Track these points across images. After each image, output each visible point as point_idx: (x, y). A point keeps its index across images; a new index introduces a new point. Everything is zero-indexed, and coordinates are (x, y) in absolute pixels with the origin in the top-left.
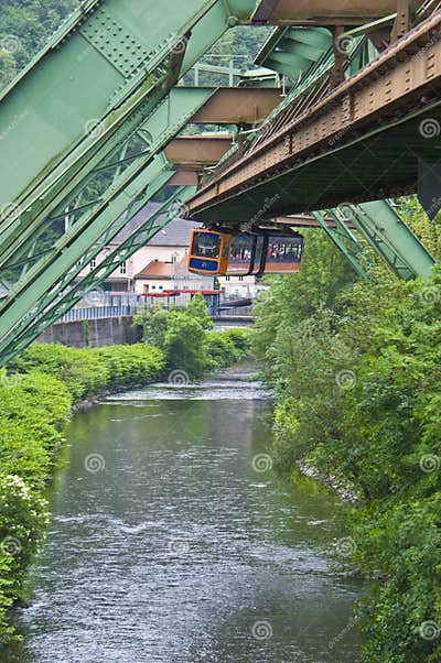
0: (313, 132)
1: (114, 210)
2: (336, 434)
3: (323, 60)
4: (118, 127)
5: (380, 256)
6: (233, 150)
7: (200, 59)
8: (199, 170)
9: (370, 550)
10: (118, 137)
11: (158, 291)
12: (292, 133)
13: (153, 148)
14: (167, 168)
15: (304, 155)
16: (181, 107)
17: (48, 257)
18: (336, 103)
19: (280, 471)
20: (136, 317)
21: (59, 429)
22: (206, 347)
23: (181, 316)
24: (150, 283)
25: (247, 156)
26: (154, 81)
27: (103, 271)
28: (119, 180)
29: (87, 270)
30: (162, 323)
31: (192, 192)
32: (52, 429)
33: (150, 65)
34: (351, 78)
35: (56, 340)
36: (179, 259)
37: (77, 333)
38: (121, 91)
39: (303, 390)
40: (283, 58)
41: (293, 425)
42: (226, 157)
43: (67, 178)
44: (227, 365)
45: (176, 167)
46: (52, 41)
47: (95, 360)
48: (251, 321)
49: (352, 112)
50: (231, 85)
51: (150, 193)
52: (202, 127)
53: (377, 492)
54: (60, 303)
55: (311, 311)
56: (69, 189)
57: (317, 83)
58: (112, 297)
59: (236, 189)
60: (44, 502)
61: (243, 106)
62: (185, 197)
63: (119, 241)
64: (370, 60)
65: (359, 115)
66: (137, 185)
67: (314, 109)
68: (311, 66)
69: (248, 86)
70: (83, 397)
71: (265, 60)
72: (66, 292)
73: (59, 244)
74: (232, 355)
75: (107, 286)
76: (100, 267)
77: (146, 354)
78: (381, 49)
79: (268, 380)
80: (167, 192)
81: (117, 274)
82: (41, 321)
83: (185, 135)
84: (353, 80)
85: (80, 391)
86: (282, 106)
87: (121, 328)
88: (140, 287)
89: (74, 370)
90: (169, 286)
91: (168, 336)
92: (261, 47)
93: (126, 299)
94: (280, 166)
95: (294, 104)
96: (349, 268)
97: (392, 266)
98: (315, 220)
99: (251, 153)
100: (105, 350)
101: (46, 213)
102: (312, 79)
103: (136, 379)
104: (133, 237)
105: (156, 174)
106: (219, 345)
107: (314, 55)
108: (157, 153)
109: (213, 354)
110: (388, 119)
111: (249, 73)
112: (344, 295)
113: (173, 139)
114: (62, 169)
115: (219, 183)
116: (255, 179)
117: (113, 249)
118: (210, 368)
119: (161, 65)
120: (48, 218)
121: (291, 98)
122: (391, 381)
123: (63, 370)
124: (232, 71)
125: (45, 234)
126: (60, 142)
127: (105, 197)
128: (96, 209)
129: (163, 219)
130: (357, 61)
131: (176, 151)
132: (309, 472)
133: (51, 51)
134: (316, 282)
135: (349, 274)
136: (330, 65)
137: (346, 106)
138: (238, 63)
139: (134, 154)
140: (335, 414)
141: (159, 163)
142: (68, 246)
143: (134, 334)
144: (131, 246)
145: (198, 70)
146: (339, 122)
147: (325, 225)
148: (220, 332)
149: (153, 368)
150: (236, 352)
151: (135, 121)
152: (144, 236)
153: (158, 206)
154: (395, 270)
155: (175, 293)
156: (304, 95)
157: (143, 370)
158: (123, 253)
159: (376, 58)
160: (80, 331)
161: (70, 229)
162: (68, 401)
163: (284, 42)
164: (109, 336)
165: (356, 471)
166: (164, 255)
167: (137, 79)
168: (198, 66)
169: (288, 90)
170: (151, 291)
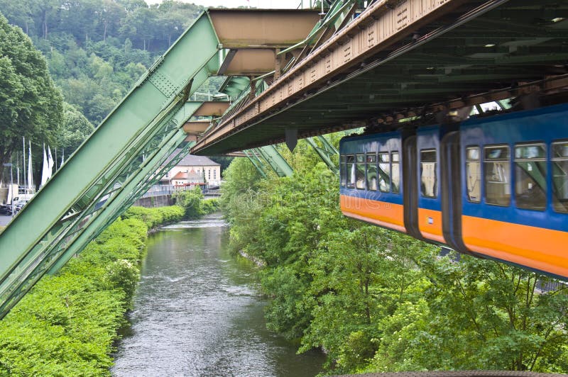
0: (243, 118)
1: (163, 152)
2: (254, 240)
3: (246, 90)
4: (165, 117)
5: (271, 168)
6: (211, 126)
7: (196, 90)
8: (197, 135)
9: (271, 287)
10: (165, 122)
11: (181, 184)
12: (235, 118)
13: (178, 126)
14: (184, 134)
15: (240, 127)
16: (189, 109)
17: (137, 171)
18: (252, 106)
19: (232, 256)
20: (173, 195)
21: (143, 241)
22: (201, 207)
23: (191, 194)
24: (178, 181)
25: (217, 128)
26: (179, 99)
27: (159, 177)
28: (165, 139)
29: (152, 177)
30: (184, 197)
31: (194, 144)
32: (140, 241)
33: (177, 92)
34: (258, 96)
35: (141, 205)
36: (189, 171)
37: (149, 202)
38: (165, 103)
39: (242, 223)
40: (229, 89)
41: (237, 236)
42: (208, 129)
43: (144, 139)
44: (210, 213)
45: (188, 134)
46: (137, 84)
47: (157, 212)
48: (220, 195)
49: (259, 110)
50: (209, 100)
51: (177, 145)
52: (197, 117)
53: (271, 263)
54: (141, 190)
55: (244, 191)
56: (145, 143)
57: (244, 99)
58: (163, 188)
59: (213, 142)
60: (138, 270)
61: (214, 109)
62: (191, 146)
63: (165, 164)
64: (265, 89)
65: (262, 110)
66: (172, 142)
67: (244, 108)
68: (241, 92)
69: (216, 101)
70: (152, 228)
71: (223, 90)
72: (144, 185)
73: (141, 166)
74: (211, 209)
75: (161, 182)
76: (157, 175)
77: (177, 210)
78: (269, 85)
79: (226, 218)
80: (184, 144)
81: (164, 178)
82: (134, 197)
83: (191, 121)
84: (259, 97)
85: (151, 225)
86: (230, 108)
87: (167, 200)
88: (174, 182)
89: (148, 217)
90: (186, 182)
91: (186, 203)
92: (220, 86)
93: (168, 187)
94: (230, 132)
95: (235, 107)
96: (258, 173)
97: (276, 171)
98: (244, 154)
99: (218, 127)
100: (161, 209)
101: (136, 152)
102: (242, 97)
103: (173, 220)
104: (171, 163)
105: (179, 137)
106: (207, 205)
107: (242, 88)
108: (181, 127)
109: (205, 209)
110: (274, 112)
111: (216, 96)
112: (257, 183)
113: (186, 122)
114: (143, 135)
115: (205, 139)
116: (220, 138)
117: (163, 167)
118: (203, 214)
119: (181, 92)
120: (136, 156)
121: (234, 105)
122: (277, 218)
123: (144, 217)
124: (210, 95)
125: (135, 162)
126: (142, 124)
127: (159, 146)
128: (156, 151)
129: (183, 155)
130: (260, 89)
131: (187, 127)
132: (245, 255)
133: (137, 88)
134: (246, 179)
135: (258, 175)
136: (249, 91)
137: (257, 107)
138: (211, 92)
139: (170, 129)
140: (254, 232)
141: (181, 133)
142: (145, 166)
143: (172, 202)
144: (170, 166)
145: (195, 95)
146: (254, 113)
147: (248, 156)
148: (207, 200)
149: (180, 216)
150: (213, 208)
151: (171, 115)
152: (175, 162)
153: (181, 150)
154: (277, 173)
155: (188, 185)
156: (239, 103)
157: (176, 216)
158: (167, 169)
159: (267, 88)
160: (150, 201)
161: (145, 160)
162: (146, 229)
163: (230, 83)
164: (162, 203)
165: (263, 254)
166: (183, 169)
167: (172, 98)
168: (196, 93)
169: (232, 102)
170: (179, 184)
